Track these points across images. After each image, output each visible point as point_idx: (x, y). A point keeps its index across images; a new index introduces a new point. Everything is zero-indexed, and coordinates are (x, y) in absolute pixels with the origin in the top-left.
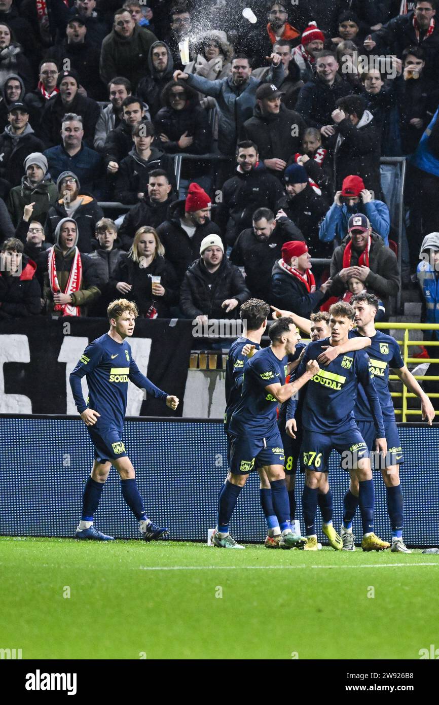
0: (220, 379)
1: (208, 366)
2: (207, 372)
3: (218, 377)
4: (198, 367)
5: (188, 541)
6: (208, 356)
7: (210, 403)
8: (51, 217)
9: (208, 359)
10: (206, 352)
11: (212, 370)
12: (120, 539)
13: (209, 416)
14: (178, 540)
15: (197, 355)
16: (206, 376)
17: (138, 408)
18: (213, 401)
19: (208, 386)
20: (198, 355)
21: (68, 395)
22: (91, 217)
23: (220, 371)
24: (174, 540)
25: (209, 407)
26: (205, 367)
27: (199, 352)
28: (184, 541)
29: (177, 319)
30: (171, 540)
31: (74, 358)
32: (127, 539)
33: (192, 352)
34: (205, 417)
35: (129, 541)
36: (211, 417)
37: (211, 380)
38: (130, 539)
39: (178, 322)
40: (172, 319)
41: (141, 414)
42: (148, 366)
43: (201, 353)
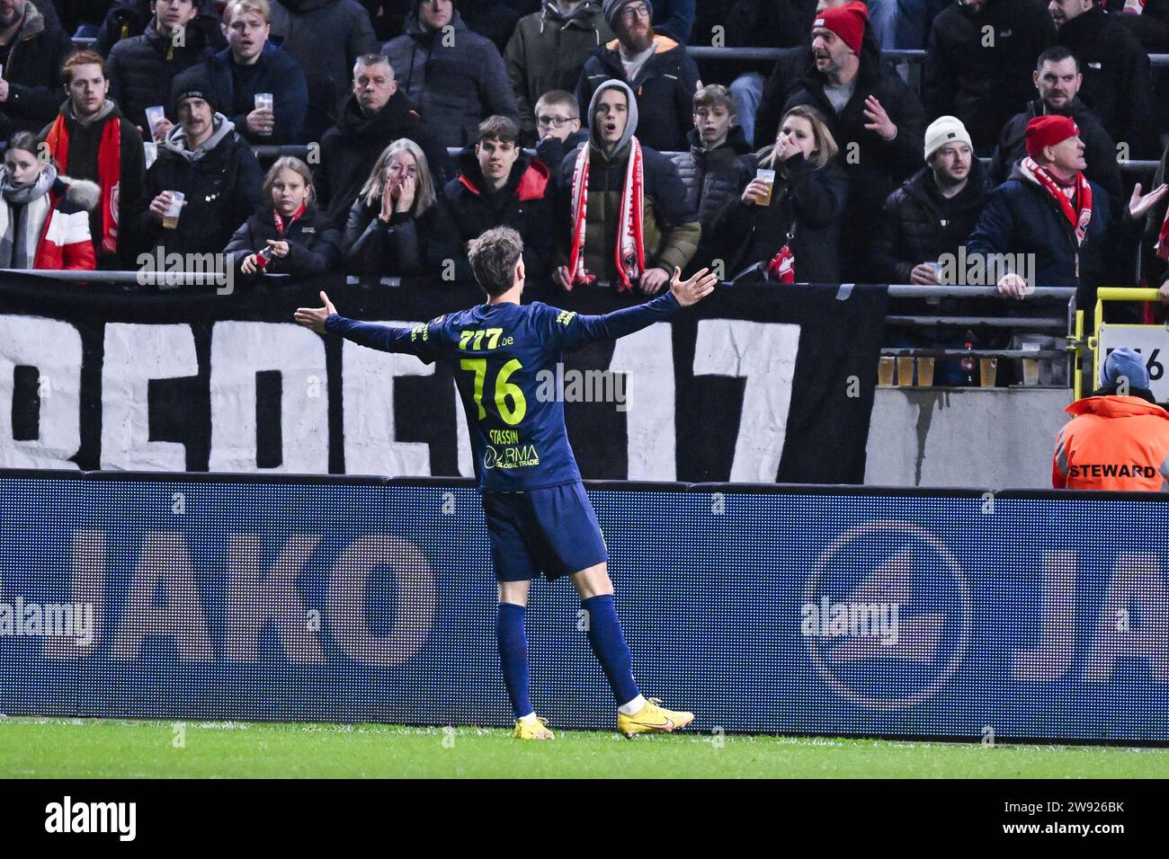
0: (941, 408)
1: (915, 382)
2: (913, 393)
3: (936, 403)
4: (895, 383)
5: (876, 737)
6: (916, 363)
7: (921, 456)
8: (591, 77)
9: (916, 367)
10: (912, 351)
11: (924, 390)
12: (738, 733)
13: (917, 484)
14: (857, 736)
15: (893, 358)
16: (911, 401)
17: (772, 466)
18: (927, 451)
19: (916, 421)
20: (896, 360)
21: (629, 439)
22: (675, 78)
23: (942, 390)
24: (847, 736)
25: (919, 465)
26: (908, 384)
27: (897, 351)
28: (867, 737)
29: (853, 285)
30: (841, 735)
31: (642, 365)
32: (752, 734)
33: (883, 351)
34: (911, 484)
35: (756, 737)
36: (924, 484)
37: (922, 409)
38: (757, 734)
39: (854, 291)
40: (843, 286)
41: (778, 480)
42: (793, 382)
43: (902, 354)
